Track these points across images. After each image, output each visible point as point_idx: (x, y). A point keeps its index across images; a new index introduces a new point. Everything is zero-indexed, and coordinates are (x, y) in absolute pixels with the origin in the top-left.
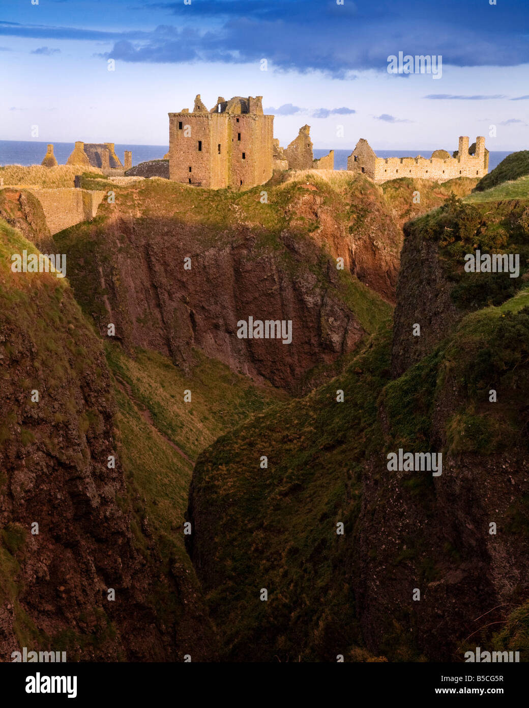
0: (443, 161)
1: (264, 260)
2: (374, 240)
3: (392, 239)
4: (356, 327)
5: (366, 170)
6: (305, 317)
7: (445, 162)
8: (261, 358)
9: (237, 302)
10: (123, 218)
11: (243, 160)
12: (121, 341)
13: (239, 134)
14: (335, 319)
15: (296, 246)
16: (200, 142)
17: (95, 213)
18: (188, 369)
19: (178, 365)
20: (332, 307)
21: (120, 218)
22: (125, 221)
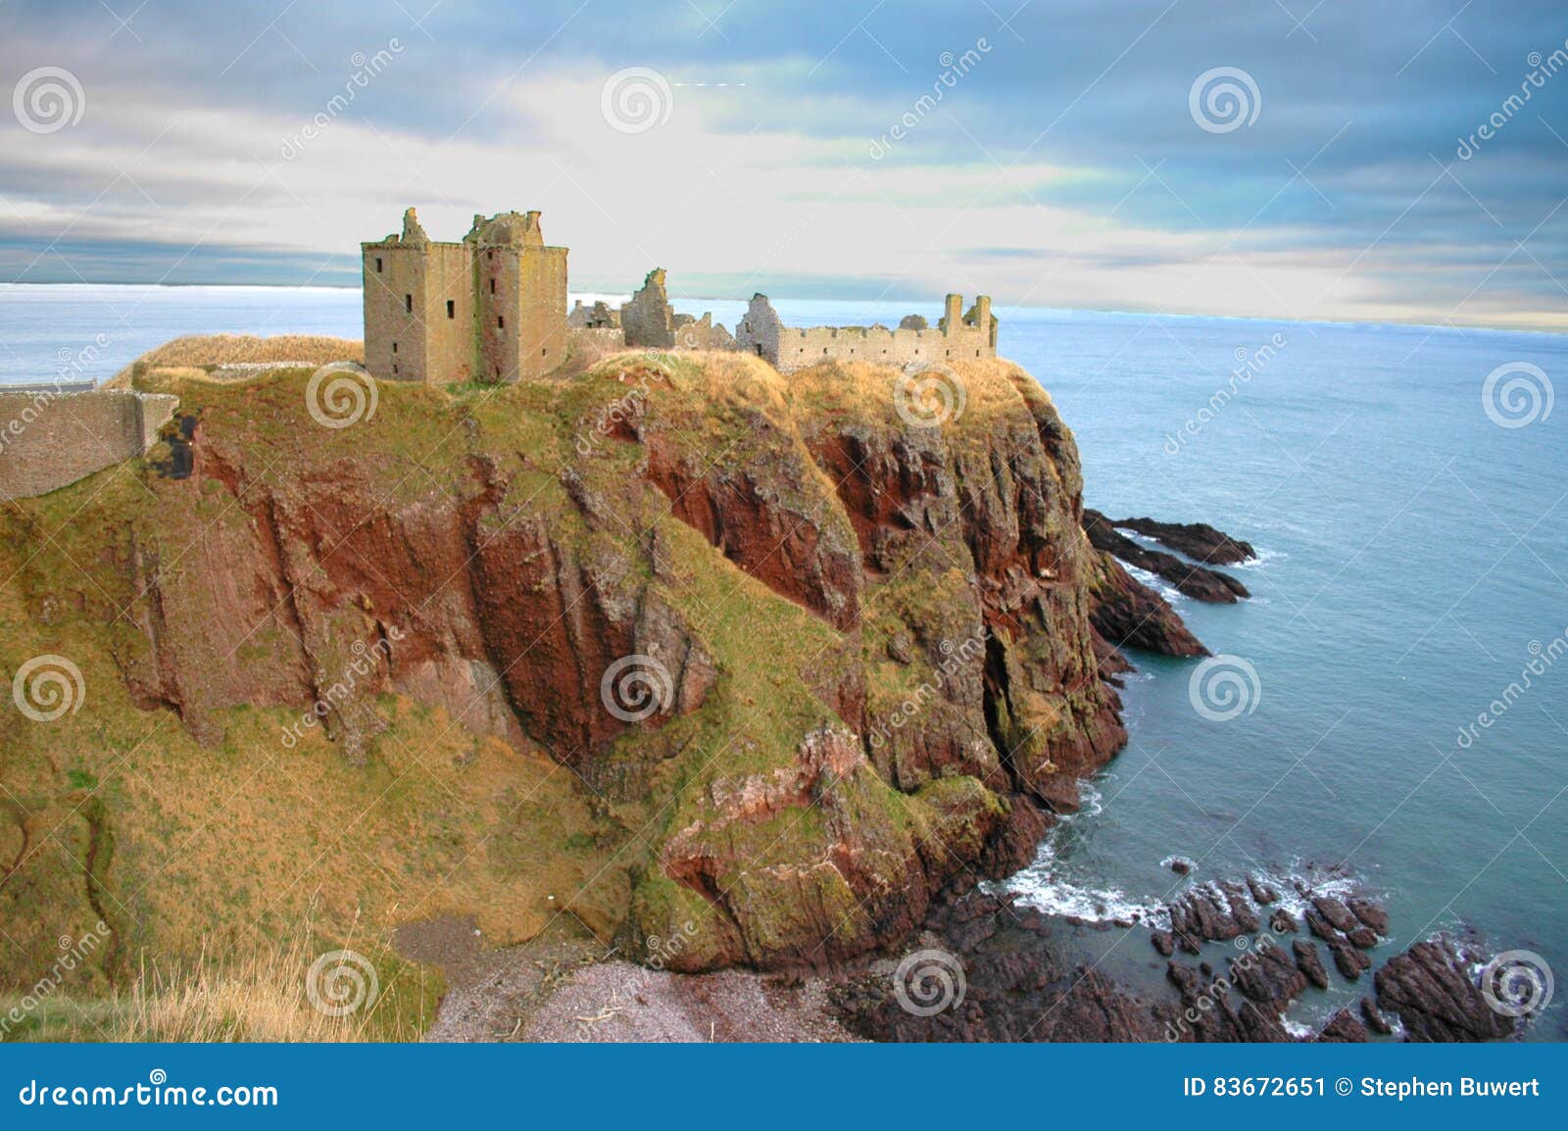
0: (915, 333)
1: (523, 527)
2: (754, 485)
3: (793, 481)
4: (703, 662)
5: (764, 347)
6: (607, 637)
7: (919, 336)
8: (531, 709)
9: (478, 603)
10: (215, 449)
11: (499, 331)
12: (177, 708)
13: (493, 282)
14: (661, 646)
15: (588, 500)
16: (409, 297)
17: (150, 440)
18: (355, 746)
19: (333, 740)
20: (655, 622)
21: (208, 449)
22: (220, 454)
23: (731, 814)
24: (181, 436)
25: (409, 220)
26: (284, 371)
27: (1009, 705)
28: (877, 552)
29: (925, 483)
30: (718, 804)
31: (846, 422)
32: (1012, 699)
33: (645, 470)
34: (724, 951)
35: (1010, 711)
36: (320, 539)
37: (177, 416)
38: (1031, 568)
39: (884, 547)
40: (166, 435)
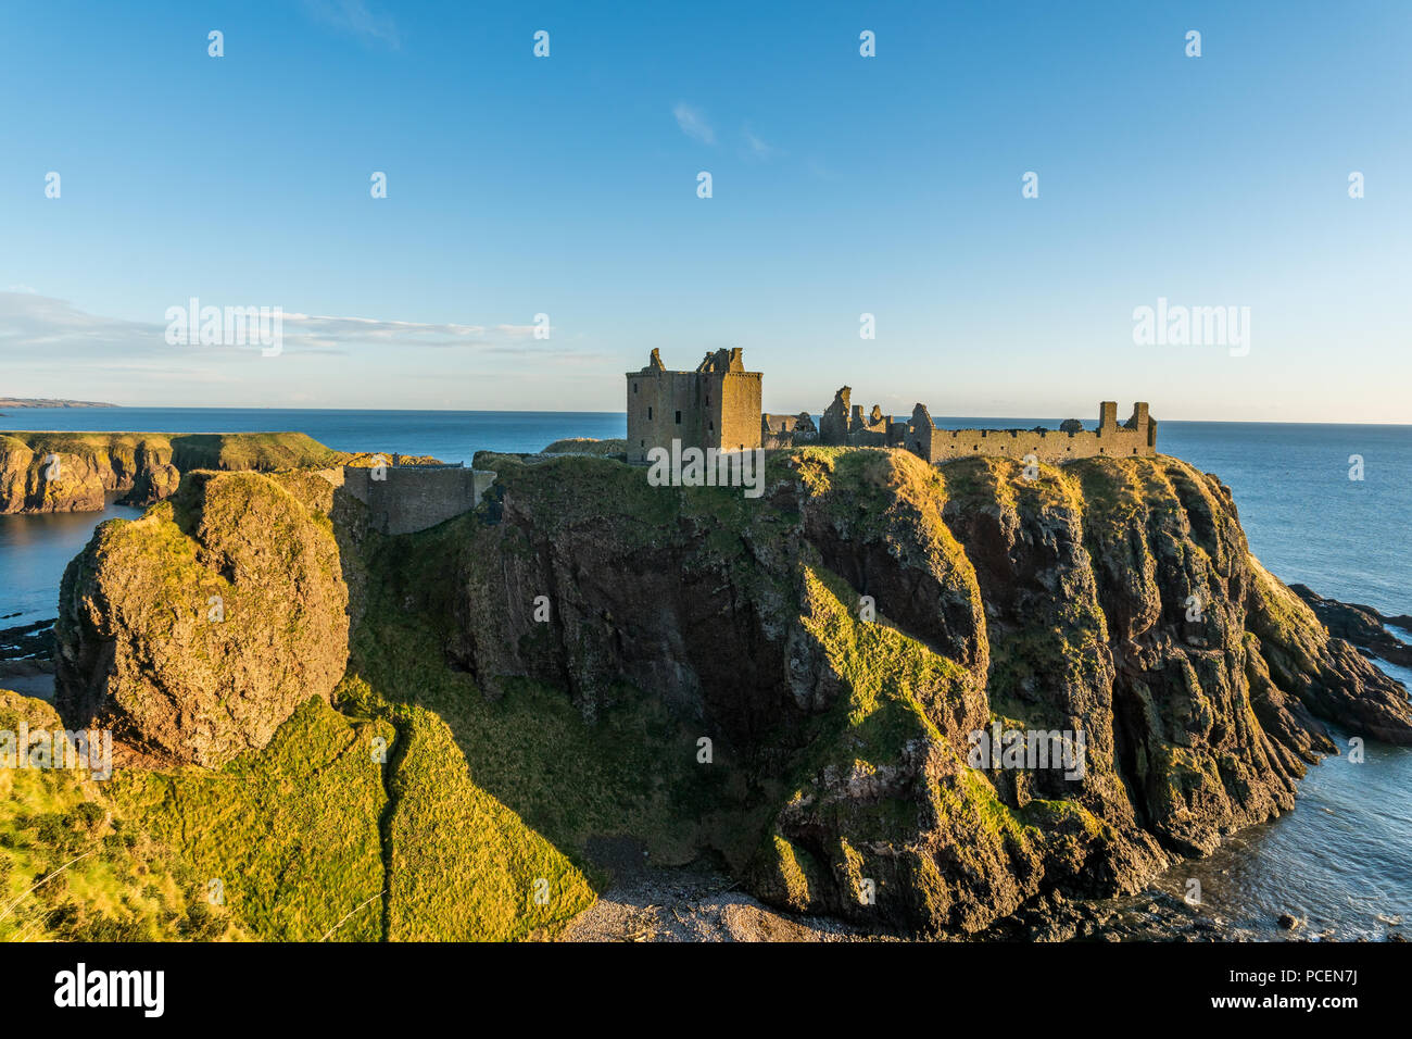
0: (1067, 434)
1: (712, 568)
2: (887, 547)
5: (922, 444)
6: (767, 652)
7: (1071, 436)
9: (684, 621)
10: (516, 507)
11: (710, 432)
12: (474, 672)
13: (707, 398)
14: (801, 662)
15: (757, 551)
16: (650, 409)
17: (478, 499)
18: (589, 713)
19: (575, 707)
20: (797, 644)
21: (512, 507)
22: (520, 510)
23: (838, 794)
24: (495, 497)
25: (654, 356)
26: (564, 458)
27: (1148, 753)
28: (1013, 609)
29: (1058, 555)
30: (828, 784)
31: (983, 503)
32: (1151, 749)
33: (801, 531)
34: (823, 901)
35: (1149, 760)
36: (579, 569)
37: (494, 485)
38: (1180, 635)
39: (1020, 605)
40: (486, 496)
